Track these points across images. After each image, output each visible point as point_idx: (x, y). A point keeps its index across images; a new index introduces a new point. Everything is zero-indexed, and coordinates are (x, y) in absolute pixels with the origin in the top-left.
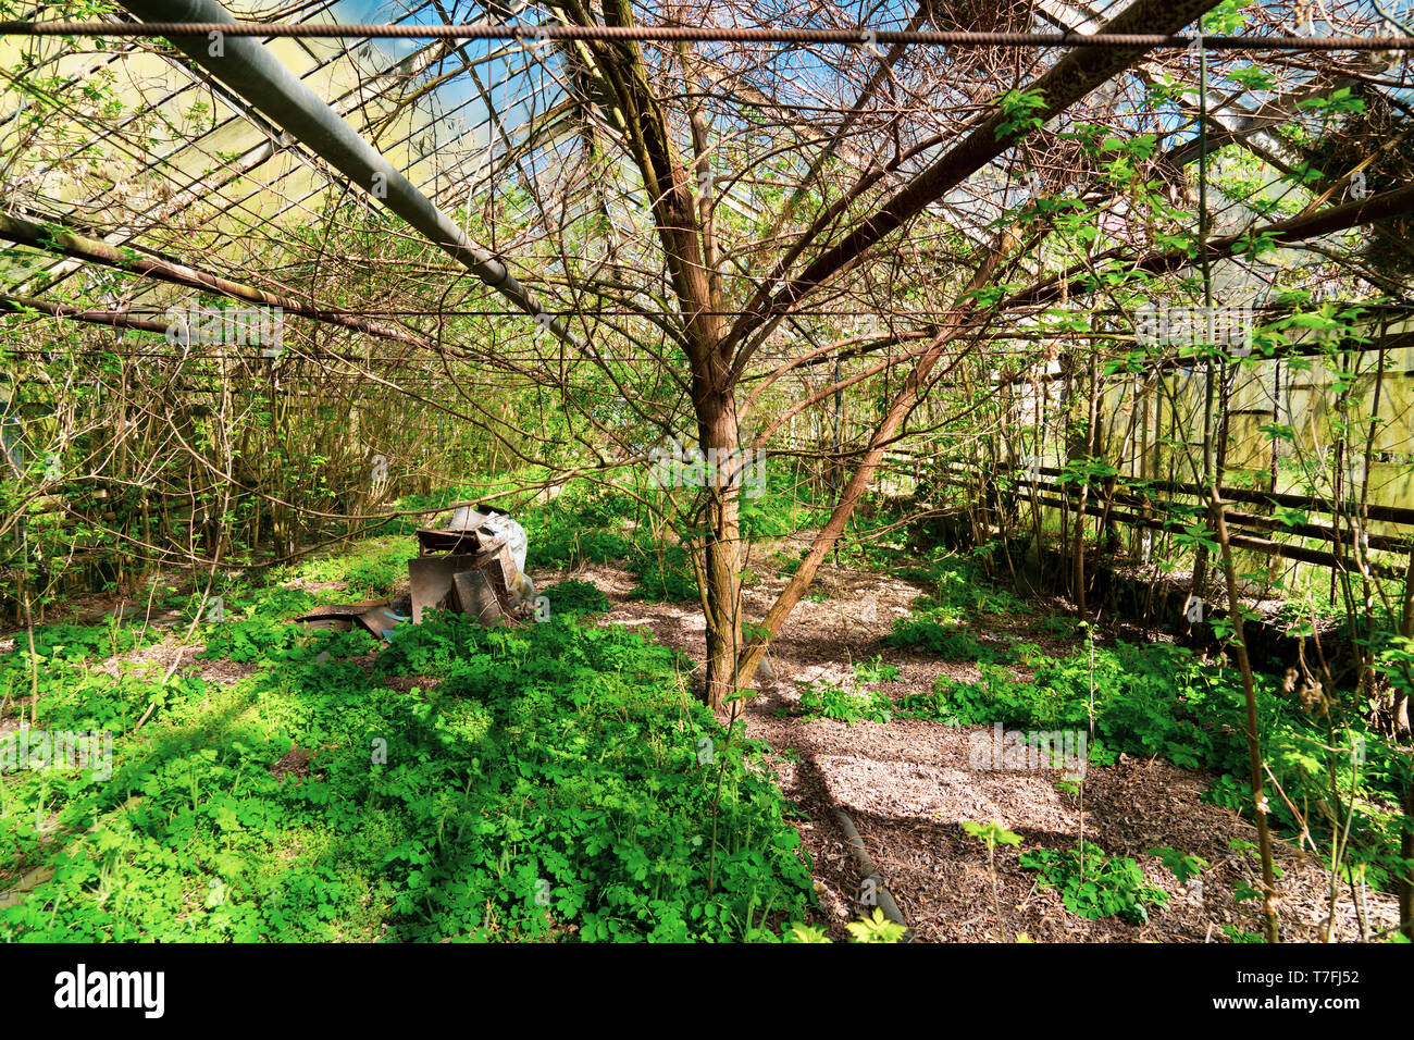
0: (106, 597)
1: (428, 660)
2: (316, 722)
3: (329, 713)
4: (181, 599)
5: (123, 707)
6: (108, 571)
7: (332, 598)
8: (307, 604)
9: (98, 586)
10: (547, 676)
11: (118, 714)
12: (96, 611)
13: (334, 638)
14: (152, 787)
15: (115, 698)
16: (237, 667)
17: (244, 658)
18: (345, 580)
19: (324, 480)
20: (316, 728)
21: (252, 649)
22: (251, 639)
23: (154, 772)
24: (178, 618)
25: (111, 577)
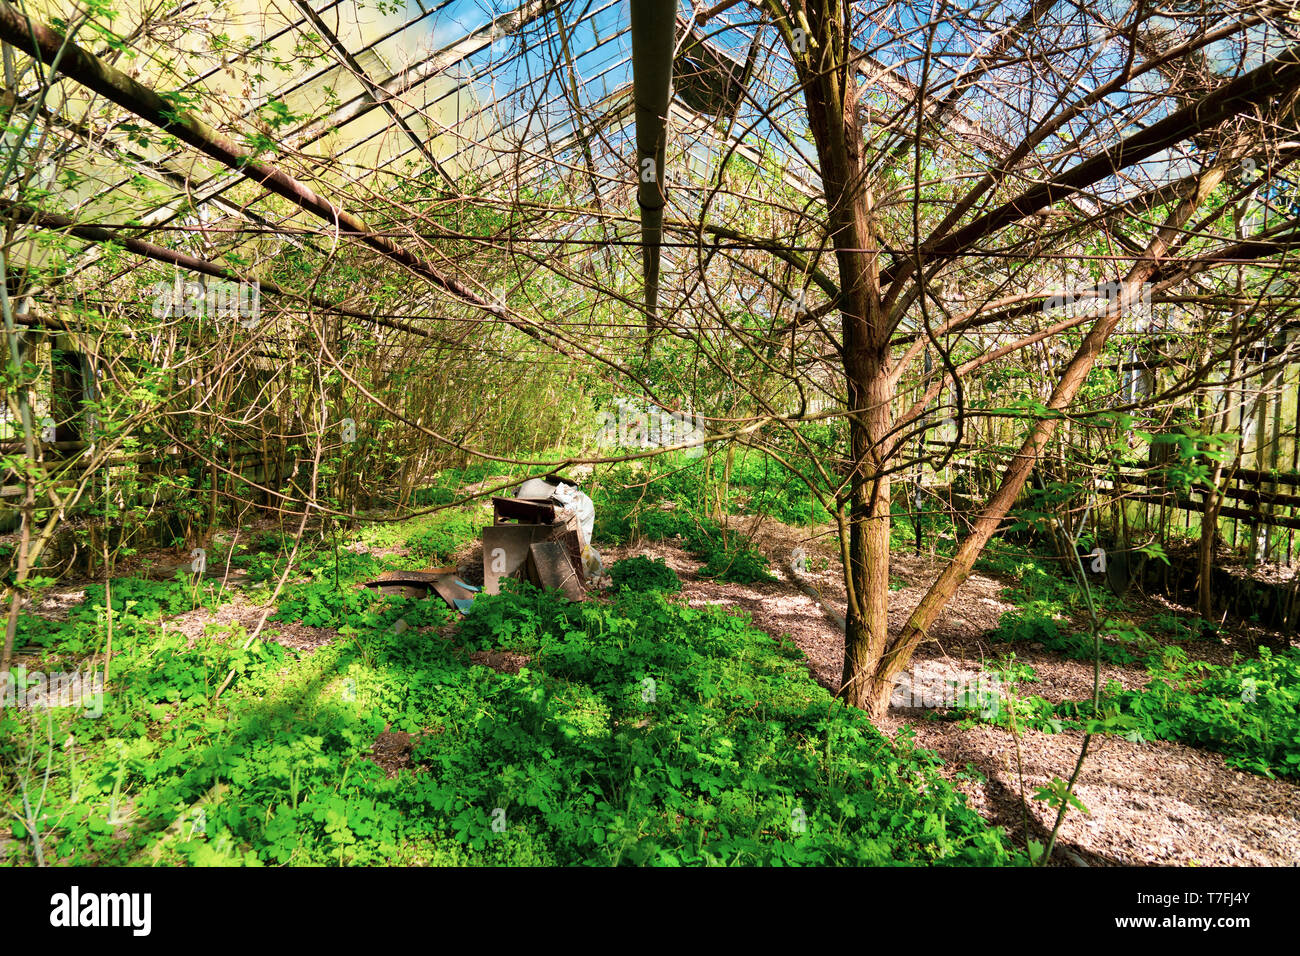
0: (172, 553)
1: (514, 634)
2: (412, 701)
3: (425, 692)
4: (246, 558)
5: (202, 673)
6: (176, 525)
7: (397, 563)
8: (376, 569)
9: (167, 541)
10: (659, 661)
11: (196, 681)
12: (165, 566)
13: (409, 606)
14: (240, 773)
15: (193, 662)
16: (312, 632)
17: (318, 623)
18: (408, 545)
19: (391, 444)
20: (411, 708)
21: (326, 613)
22: (324, 602)
23: (242, 756)
24: (244, 577)
25: (179, 532)
